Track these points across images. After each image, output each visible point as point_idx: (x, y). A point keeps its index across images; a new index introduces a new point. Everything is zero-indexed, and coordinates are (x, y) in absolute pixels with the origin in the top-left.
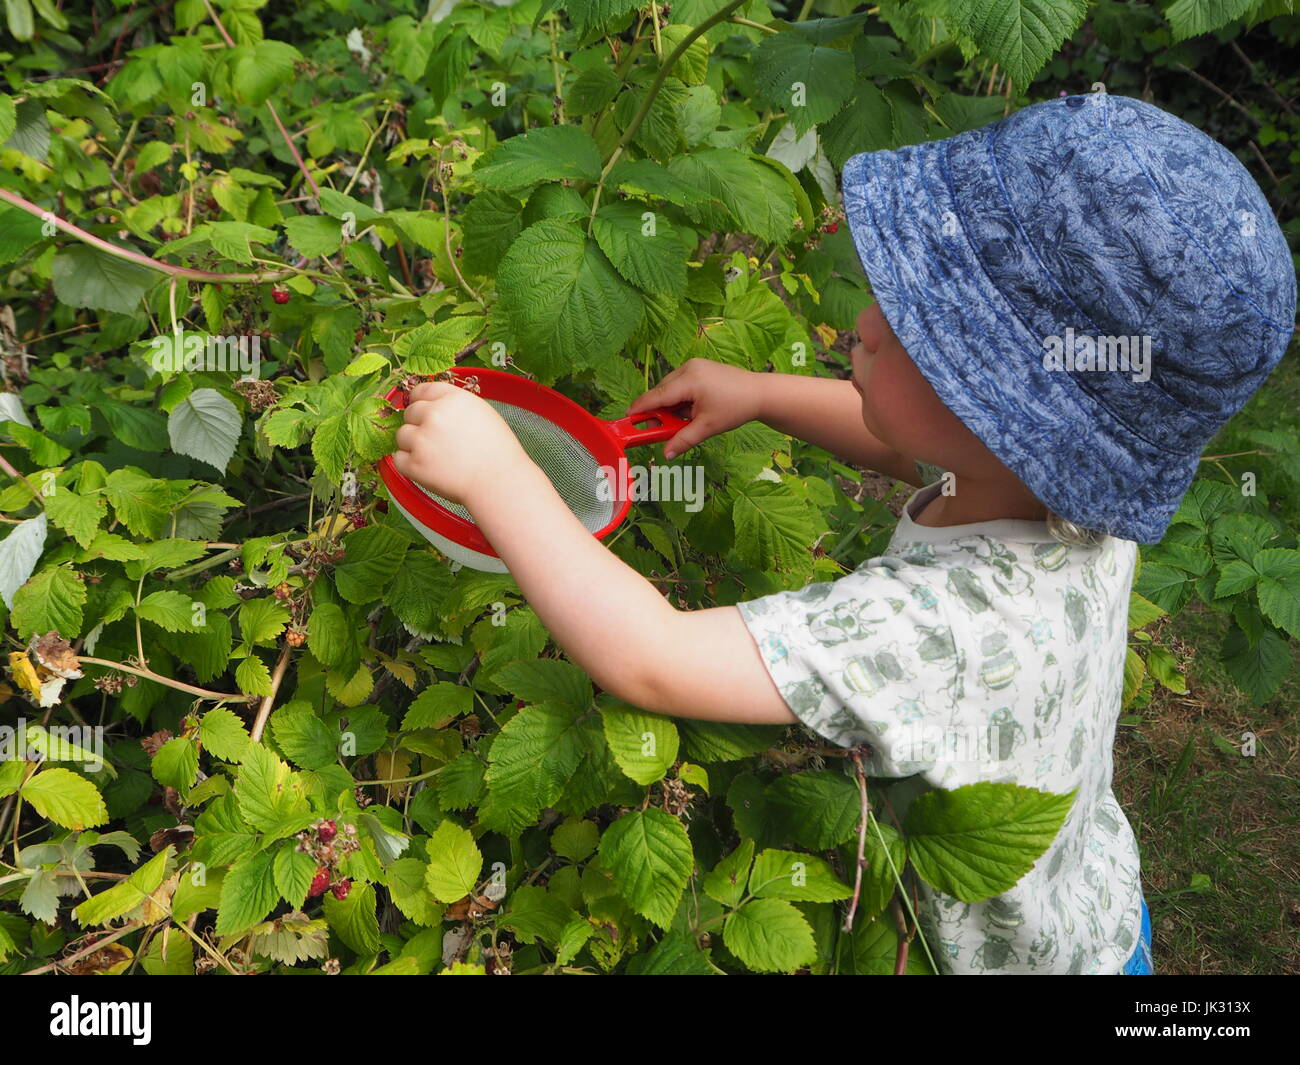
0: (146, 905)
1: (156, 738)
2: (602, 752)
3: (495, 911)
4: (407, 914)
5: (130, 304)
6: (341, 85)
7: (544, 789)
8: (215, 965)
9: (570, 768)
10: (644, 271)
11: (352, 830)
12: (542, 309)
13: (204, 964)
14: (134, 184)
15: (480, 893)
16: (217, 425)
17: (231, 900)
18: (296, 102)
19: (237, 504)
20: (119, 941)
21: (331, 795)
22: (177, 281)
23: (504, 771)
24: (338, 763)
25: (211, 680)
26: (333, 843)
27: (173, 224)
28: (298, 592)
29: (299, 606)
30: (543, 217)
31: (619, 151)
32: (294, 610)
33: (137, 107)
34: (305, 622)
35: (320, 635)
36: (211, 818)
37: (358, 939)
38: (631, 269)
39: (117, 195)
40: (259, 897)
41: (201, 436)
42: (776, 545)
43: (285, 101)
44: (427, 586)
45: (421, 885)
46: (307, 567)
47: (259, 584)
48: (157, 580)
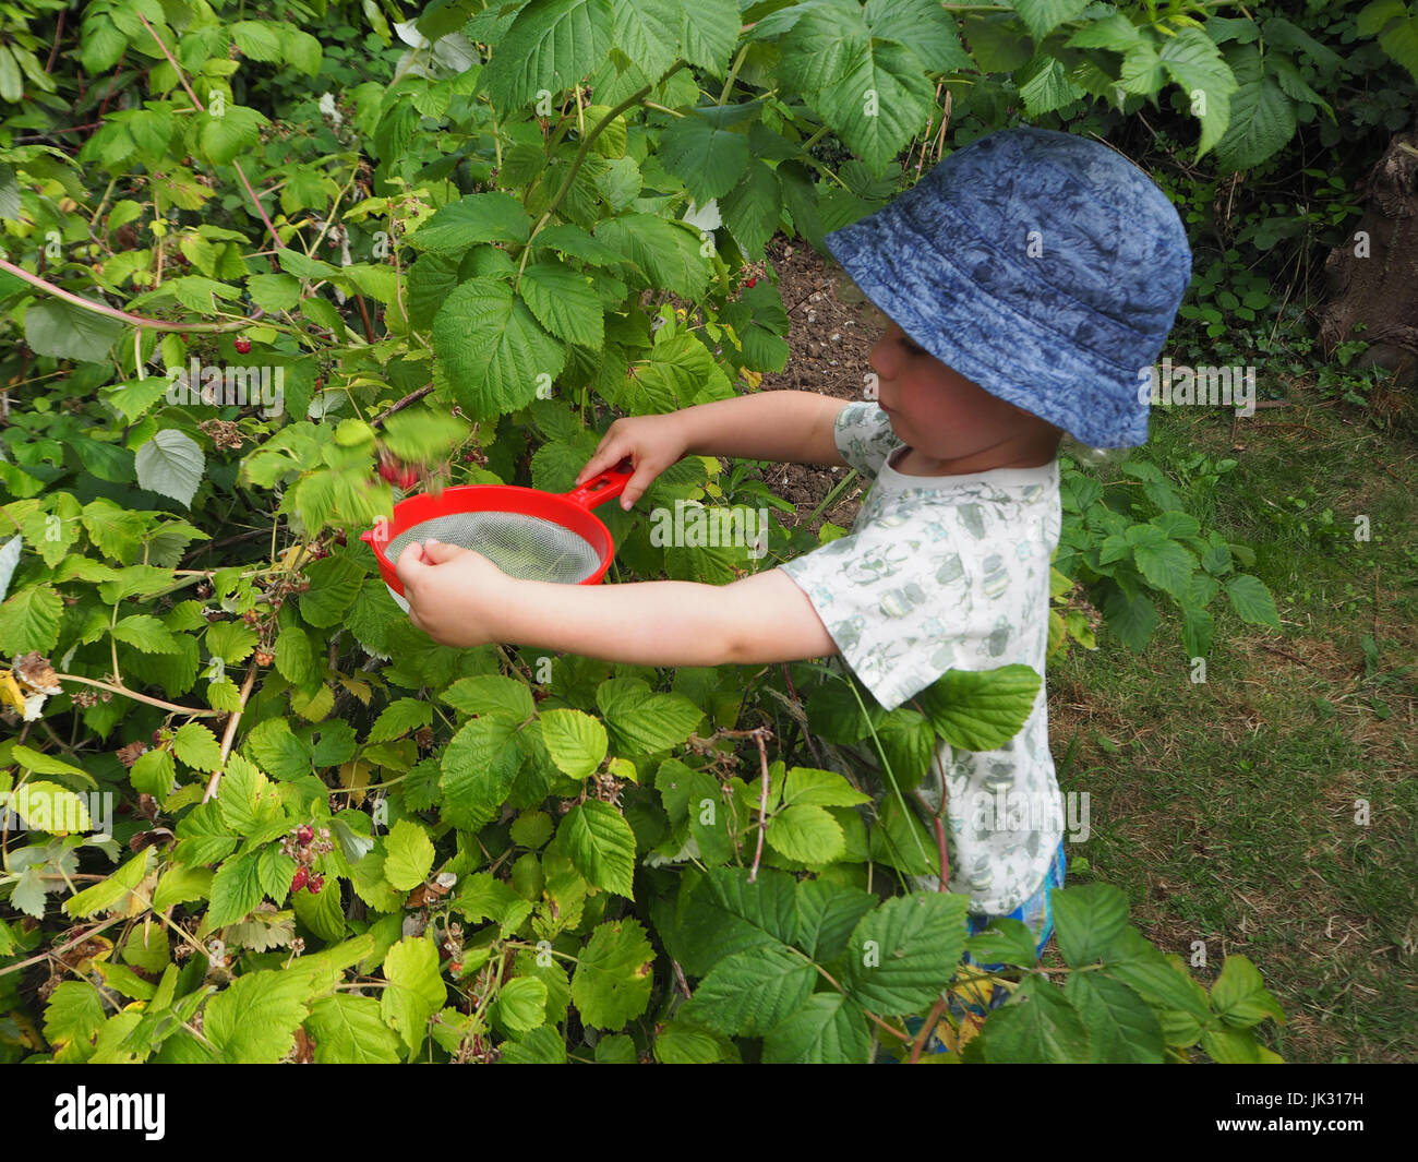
0: (129, 898)
1: (130, 751)
2: (543, 753)
3: (448, 896)
4: (369, 903)
5: (99, 354)
6: (313, 146)
7: (493, 790)
8: (193, 951)
9: (514, 770)
10: (565, 324)
11: (327, 833)
12: (473, 357)
13: (182, 951)
14: (112, 239)
15: (434, 880)
16: (182, 463)
17: (220, 897)
18: (269, 162)
19: (205, 537)
20: (100, 934)
21: (307, 802)
22: (142, 331)
23: (455, 778)
24: (312, 774)
25: (180, 695)
26: (311, 845)
27: (143, 277)
28: (265, 617)
29: (266, 630)
30: (475, 276)
31: (548, 215)
32: (262, 633)
33: (113, 167)
34: (272, 645)
35: (287, 655)
36: (194, 823)
37: (325, 927)
38: (554, 322)
39: (95, 249)
40: (245, 893)
41: (166, 474)
42: (702, 565)
43: (259, 161)
44: (384, 611)
45: (381, 877)
46: (272, 596)
47: (226, 608)
48: (131, 605)
